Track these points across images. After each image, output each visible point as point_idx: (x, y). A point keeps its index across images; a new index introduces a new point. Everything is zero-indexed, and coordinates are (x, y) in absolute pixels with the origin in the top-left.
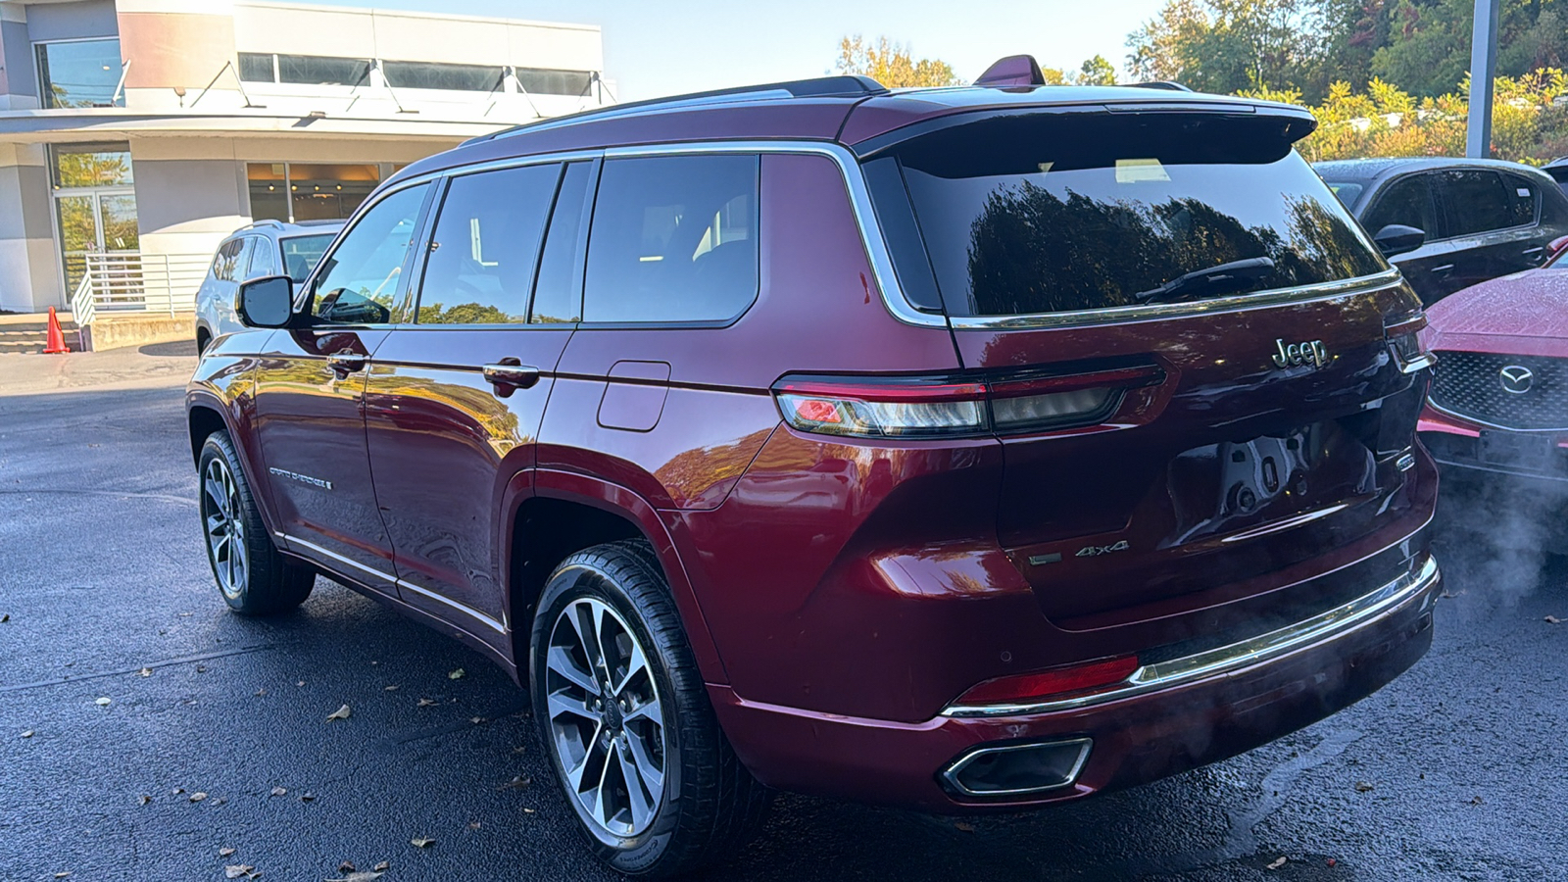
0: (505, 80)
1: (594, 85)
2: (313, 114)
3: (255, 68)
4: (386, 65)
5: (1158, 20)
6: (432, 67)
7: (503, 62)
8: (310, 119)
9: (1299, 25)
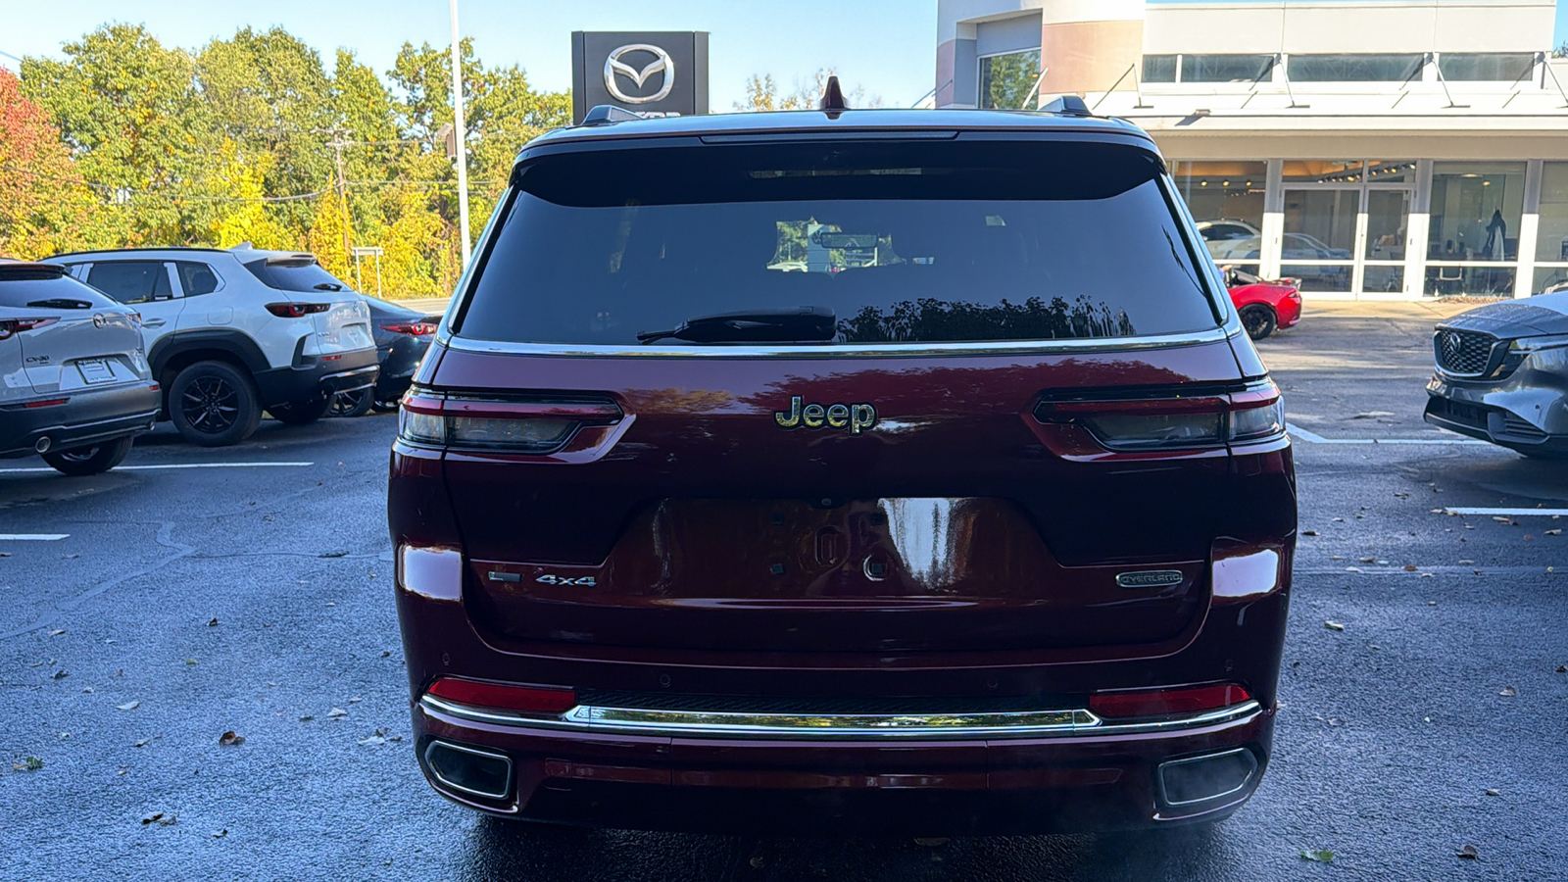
0: (1424, 68)
1: (1538, 69)
2: (1197, 112)
3: (1158, 69)
4: (1291, 59)
6: (1341, 58)
7: (1425, 49)
8: (1195, 117)
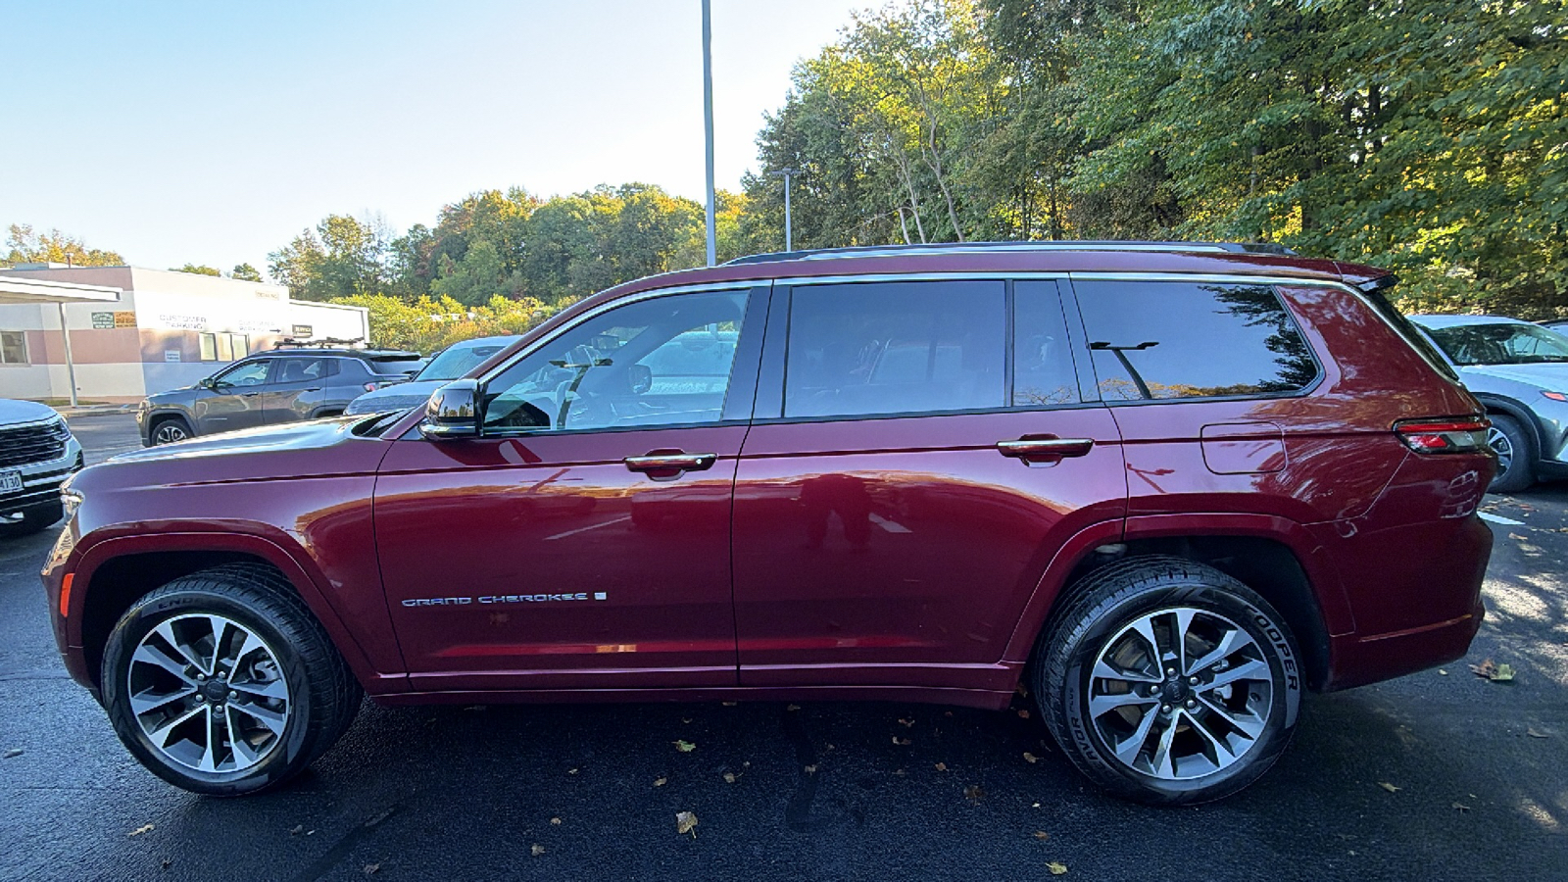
5: (290, 247)
9: (384, 261)
